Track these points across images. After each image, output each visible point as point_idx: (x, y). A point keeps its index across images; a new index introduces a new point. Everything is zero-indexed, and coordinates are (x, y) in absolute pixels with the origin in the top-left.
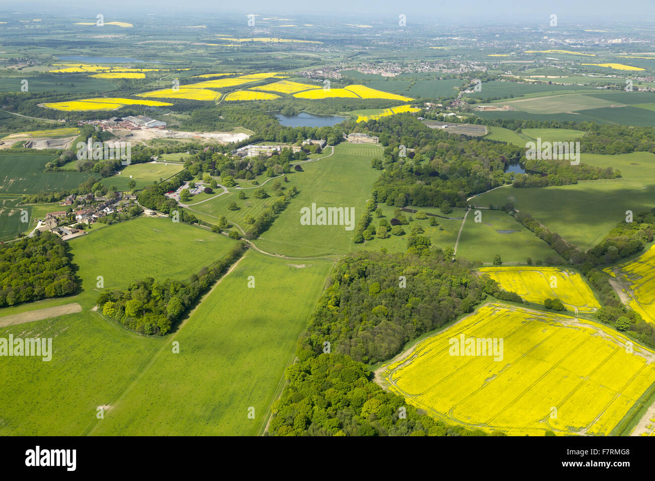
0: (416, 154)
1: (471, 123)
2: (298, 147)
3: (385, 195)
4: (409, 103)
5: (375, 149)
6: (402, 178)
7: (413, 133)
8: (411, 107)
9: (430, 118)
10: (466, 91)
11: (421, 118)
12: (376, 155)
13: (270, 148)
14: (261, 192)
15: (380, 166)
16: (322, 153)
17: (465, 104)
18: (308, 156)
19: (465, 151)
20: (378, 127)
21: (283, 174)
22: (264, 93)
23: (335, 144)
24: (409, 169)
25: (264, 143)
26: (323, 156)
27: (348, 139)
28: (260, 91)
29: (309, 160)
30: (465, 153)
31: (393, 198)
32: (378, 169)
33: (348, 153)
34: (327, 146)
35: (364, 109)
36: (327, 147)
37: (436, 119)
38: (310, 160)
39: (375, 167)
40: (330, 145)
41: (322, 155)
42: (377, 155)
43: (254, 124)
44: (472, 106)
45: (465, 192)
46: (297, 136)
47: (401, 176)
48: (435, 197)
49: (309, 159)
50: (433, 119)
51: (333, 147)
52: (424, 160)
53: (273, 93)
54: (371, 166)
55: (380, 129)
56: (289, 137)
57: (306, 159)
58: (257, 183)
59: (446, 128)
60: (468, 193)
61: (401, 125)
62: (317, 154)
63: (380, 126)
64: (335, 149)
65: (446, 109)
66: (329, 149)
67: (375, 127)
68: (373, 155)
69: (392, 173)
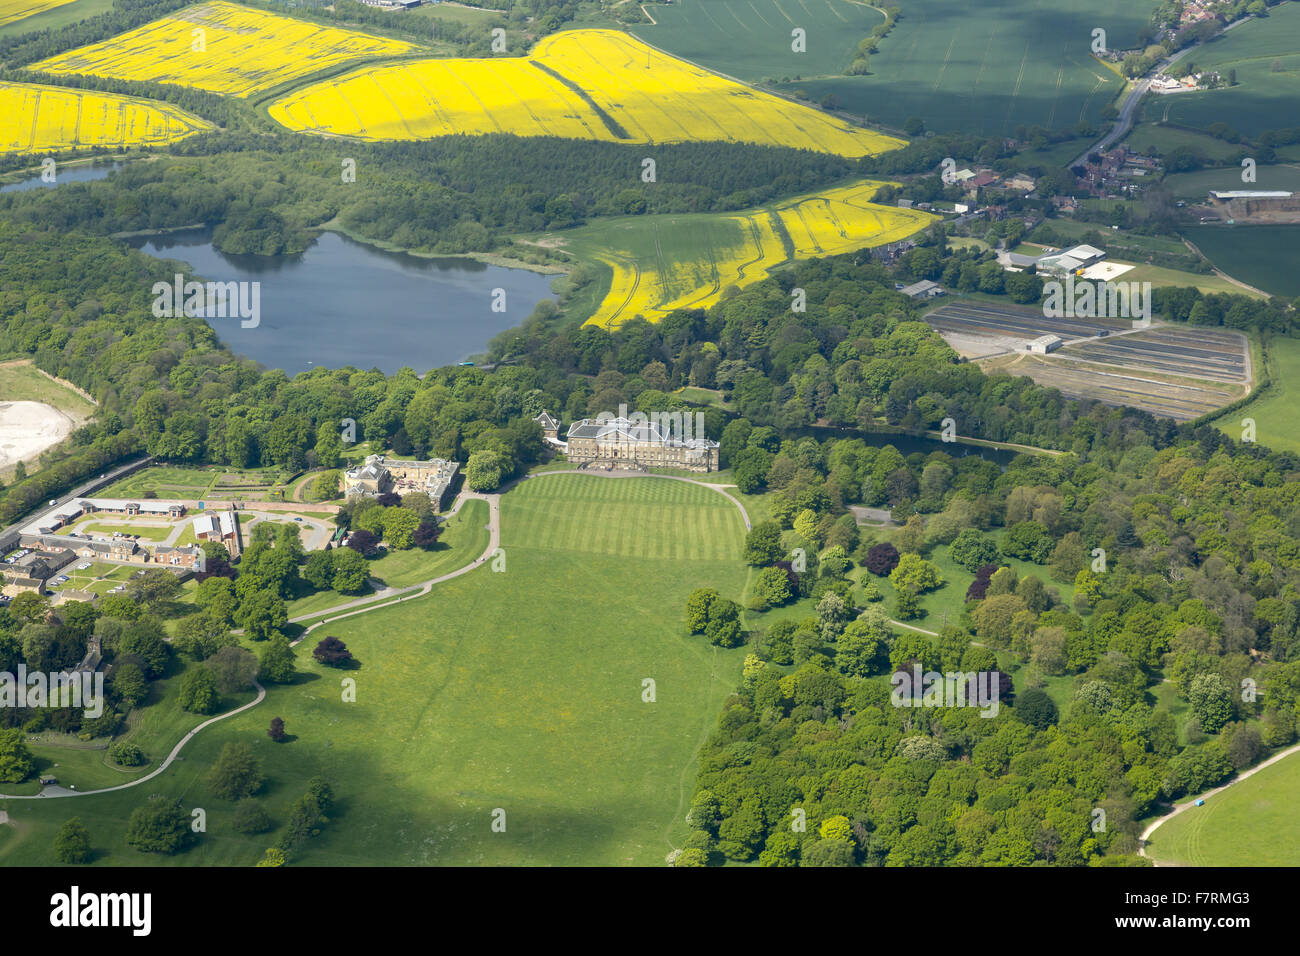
0: (905, 558)
1: (1175, 318)
2: (320, 508)
3: (760, 827)
4: (868, 168)
5: (703, 512)
6: (838, 712)
7: (886, 399)
8: (876, 200)
9: (974, 286)
10: (1155, 82)
11: (926, 284)
12: (707, 556)
13: (183, 512)
14: (167, 823)
15: (729, 628)
16: (444, 547)
17: (1150, 172)
18: (376, 569)
19: (1139, 532)
20: (714, 364)
21: (262, 695)
22: (115, 100)
23: (507, 480)
24: (870, 650)
25: (153, 478)
26: (448, 567)
27: (566, 448)
28: (92, 84)
29: (381, 594)
30: (1139, 544)
31: (792, 844)
32: (717, 643)
33: (572, 545)
34: (466, 495)
35: (642, 211)
36: (467, 503)
37: (1000, 291)
38: (387, 593)
39: (701, 632)
40: (482, 491)
41: (440, 558)
42: (714, 553)
43: (92, 349)
44: (1184, 185)
45: (1129, 795)
46: (311, 441)
47: (829, 703)
48: (992, 838)
49: (383, 584)
50: (987, 291)
51: (493, 500)
52: (942, 585)
53: (163, 98)
54: (686, 621)
55: (722, 376)
56: (272, 441)
57: (367, 588)
58: (140, 760)
59: (1049, 350)
60: (1144, 797)
61: (825, 350)
62: (417, 550)
63: (723, 355)
64: (504, 510)
65: (1052, 212)
66: (476, 517)
67: (701, 357)
68: (693, 555)
69: (788, 683)
